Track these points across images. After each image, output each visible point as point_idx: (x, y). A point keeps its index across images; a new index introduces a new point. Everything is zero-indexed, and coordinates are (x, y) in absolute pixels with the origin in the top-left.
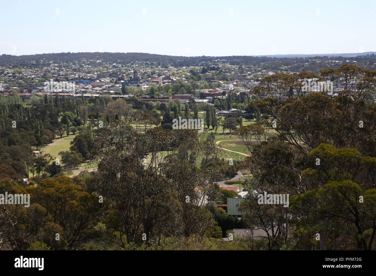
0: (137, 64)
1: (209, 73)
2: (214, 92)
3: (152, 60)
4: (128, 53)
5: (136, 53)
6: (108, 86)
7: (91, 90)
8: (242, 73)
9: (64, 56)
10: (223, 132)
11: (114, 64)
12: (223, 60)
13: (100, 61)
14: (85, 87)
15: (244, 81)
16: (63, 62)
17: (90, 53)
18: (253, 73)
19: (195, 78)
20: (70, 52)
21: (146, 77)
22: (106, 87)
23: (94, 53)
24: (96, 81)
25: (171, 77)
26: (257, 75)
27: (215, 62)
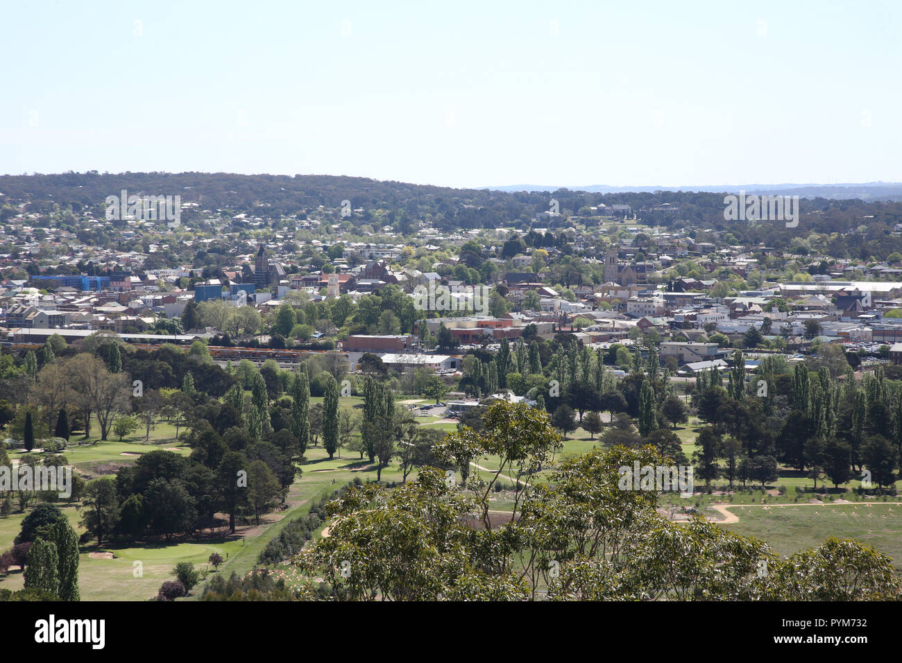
0: (318, 217)
1: (529, 254)
2: (497, 326)
3: (374, 202)
4: (298, 177)
5: (327, 177)
6: (154, 300)
7: (85, 314)
8: (641, 259)
9: (74, 185)
10: (405, 477)
11: (238, 217)
12: (617, 207)
13: (194, 204)
14: (73, 300)
15: (629, 289)
16: (64, 205)
17: (167, 175)
18: (681, 257)
19: (470, 274)
20: (96, 171)
21: (306, 267)
22: (144, 301)
23: (181, 174)
24: (126, 279)
25: (387, 268)
26: (689, 265)
27: (588, 213)
